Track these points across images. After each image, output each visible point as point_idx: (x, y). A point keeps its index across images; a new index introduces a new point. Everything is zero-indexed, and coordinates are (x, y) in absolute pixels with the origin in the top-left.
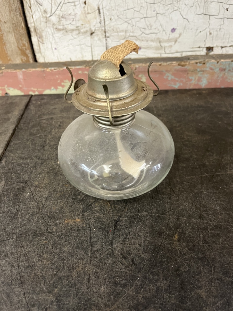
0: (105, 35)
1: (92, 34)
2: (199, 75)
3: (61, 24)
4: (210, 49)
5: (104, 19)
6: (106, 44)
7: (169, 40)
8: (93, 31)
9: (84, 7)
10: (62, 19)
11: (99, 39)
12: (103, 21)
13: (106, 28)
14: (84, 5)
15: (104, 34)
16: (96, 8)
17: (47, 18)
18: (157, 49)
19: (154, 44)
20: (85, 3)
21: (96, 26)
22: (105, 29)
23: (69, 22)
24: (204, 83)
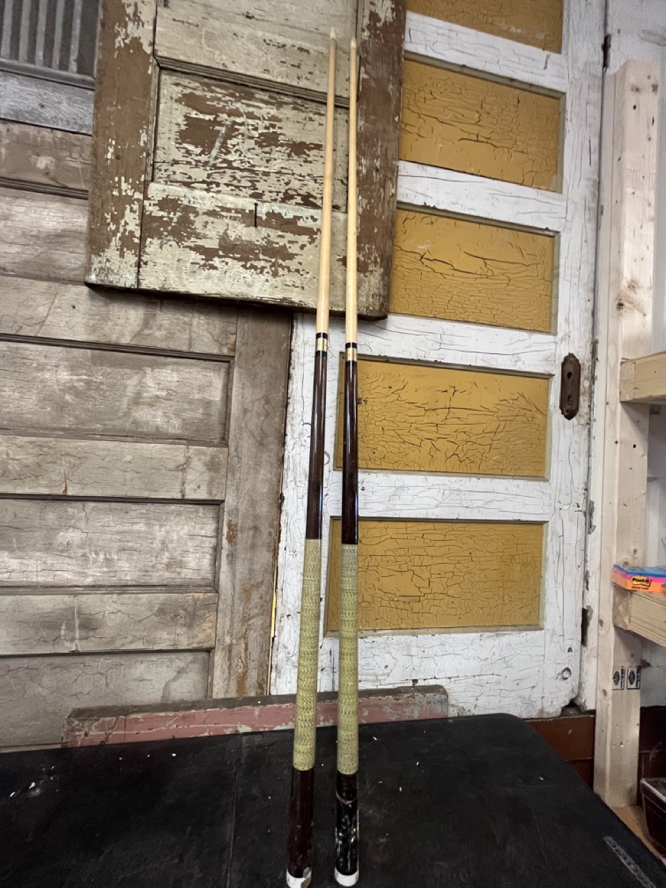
0: (333, 671)
1: (322, 670)
2: (411, 707)
4: (415, 681)
6: (333, 677)
7: (383, 675)
8: (324, 667)
11: (328, 674)
12: (333, 660)
14: (320, 648)
16: (329, 651)
17: (289, 658)
18: (374, 681)
19: (372, 678)
21: (327, 664)
22: (334, 666)
24: (416, 716)
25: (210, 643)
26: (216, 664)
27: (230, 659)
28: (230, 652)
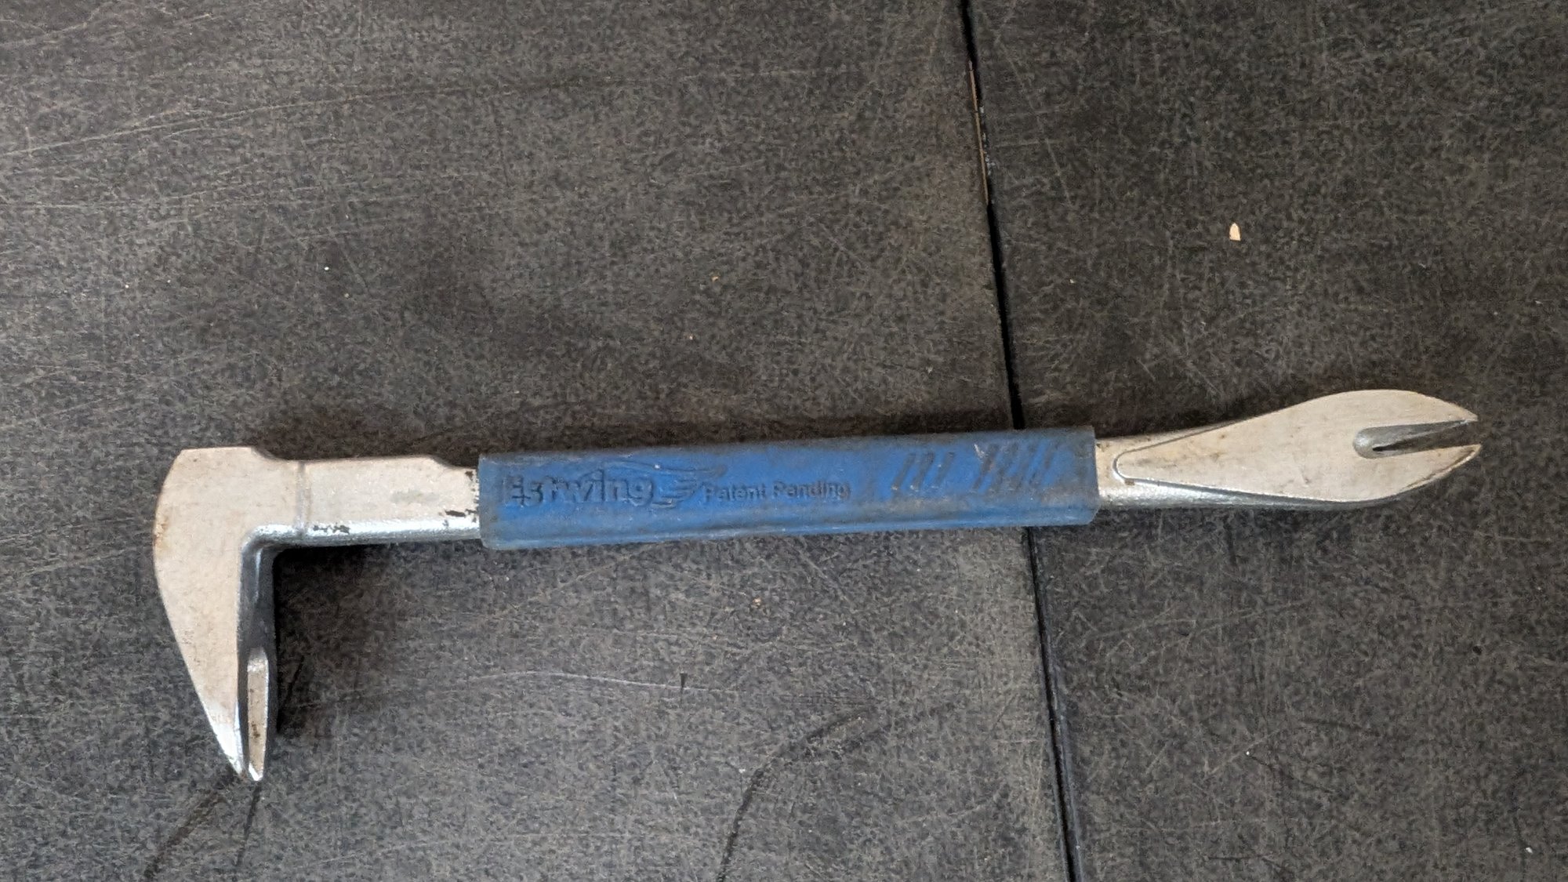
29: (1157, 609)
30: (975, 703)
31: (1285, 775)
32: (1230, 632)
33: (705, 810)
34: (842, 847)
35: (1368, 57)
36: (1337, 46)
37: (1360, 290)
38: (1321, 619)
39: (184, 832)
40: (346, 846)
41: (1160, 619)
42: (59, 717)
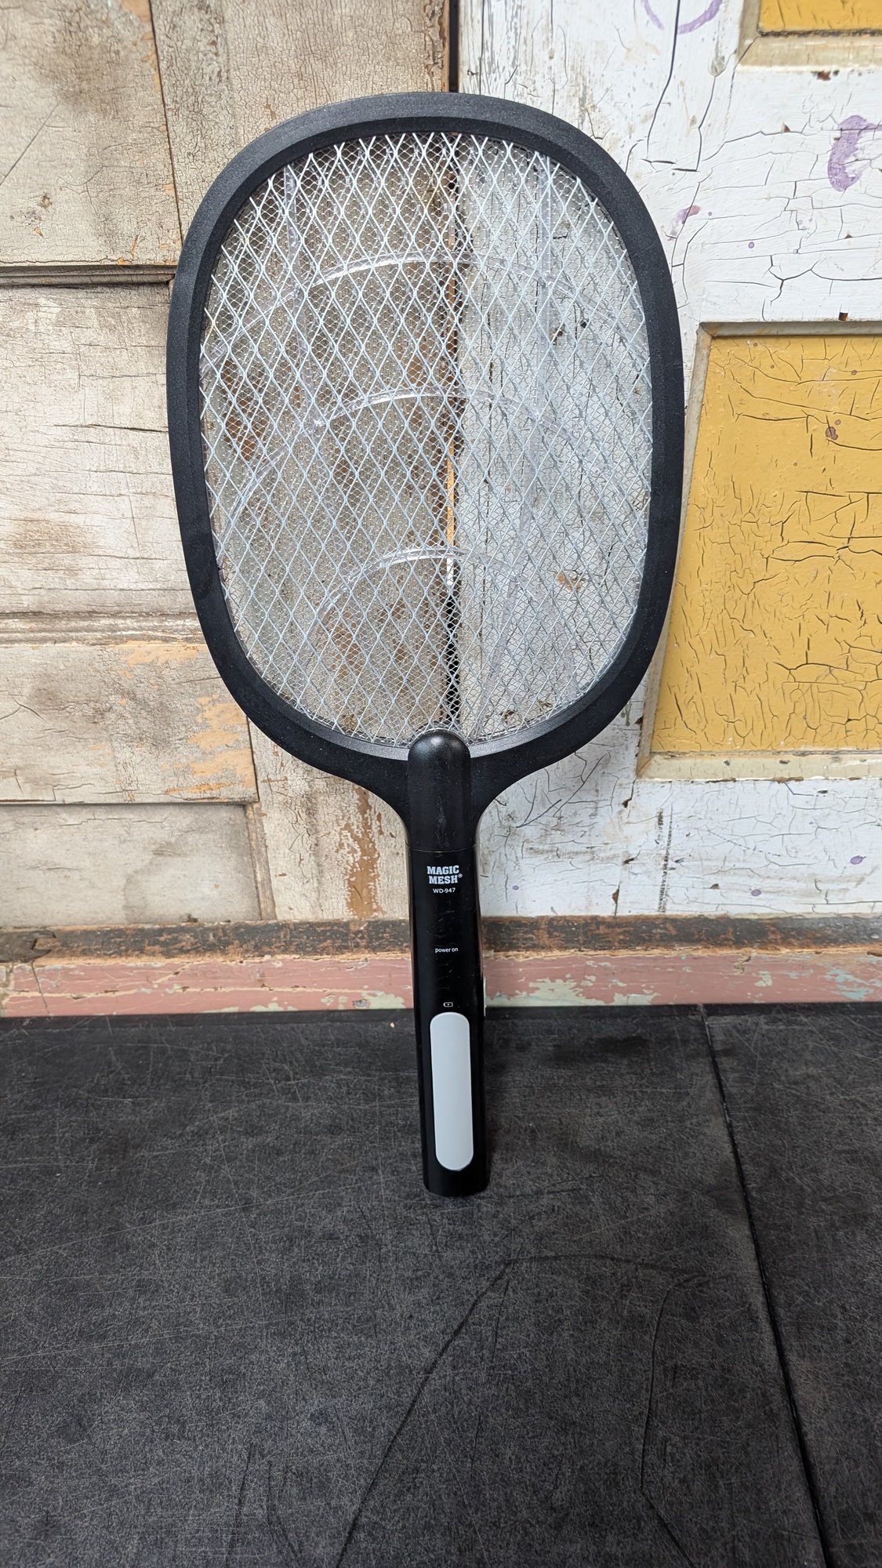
0: (665, 865)
1: (627, 862)
3: (548, 841)
5: (670, 835)
6: (664, 881)
7: (843, 879)
8: (633, 856)
9: (620, 812)
10: (553, 832)
11: (646, 872)
12: (666, 839)
13: (670, 851)
14: (623, 807)
15: (664, 863)
16: (655, 813)
17: (513, 830)
19: (802, 885)
20: (626, 804)
21: (643, 847)
22: (668, 854)
23: (570, 837)
25: (240, 788)
26: (270, 843)
27: (313, 830)
28: (311, 812)
29: (795, 1251)
30: (738, 1275)
31: (843, 1307)
32: (820, 1260)
33: (652, 1301)
34: (698, 1318)
35: (842, 1097)
36: (832, 1094)
37: (848, 1162)
38: (849, 1259)
39: (485, 1293)
40: (536, 1301)
41: (796, 1255)
42: (447, 1255)
